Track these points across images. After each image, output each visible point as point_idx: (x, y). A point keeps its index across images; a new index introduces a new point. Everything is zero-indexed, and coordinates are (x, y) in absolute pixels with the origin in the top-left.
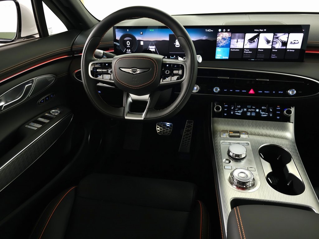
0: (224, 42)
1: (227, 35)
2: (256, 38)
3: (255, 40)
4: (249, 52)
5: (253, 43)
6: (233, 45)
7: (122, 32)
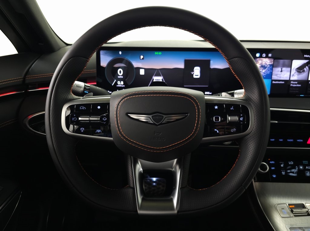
0: (264, 71)
1: (267, 61)
2: (307, 67)
3: (305, 68)
4: (298, 85)
5: (302, 73)
6: (276, 75)
7: (110, 56)
